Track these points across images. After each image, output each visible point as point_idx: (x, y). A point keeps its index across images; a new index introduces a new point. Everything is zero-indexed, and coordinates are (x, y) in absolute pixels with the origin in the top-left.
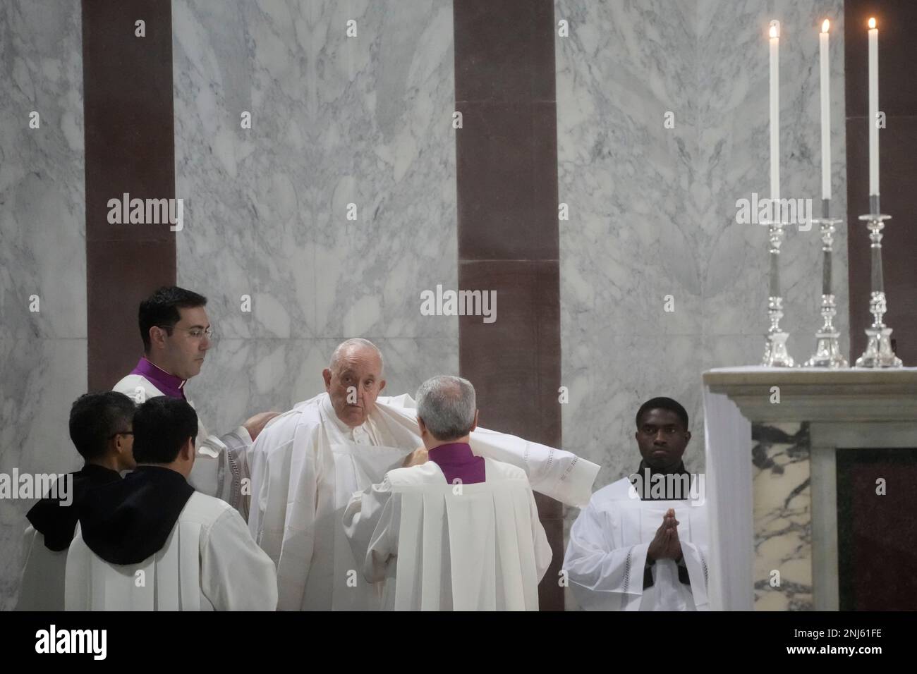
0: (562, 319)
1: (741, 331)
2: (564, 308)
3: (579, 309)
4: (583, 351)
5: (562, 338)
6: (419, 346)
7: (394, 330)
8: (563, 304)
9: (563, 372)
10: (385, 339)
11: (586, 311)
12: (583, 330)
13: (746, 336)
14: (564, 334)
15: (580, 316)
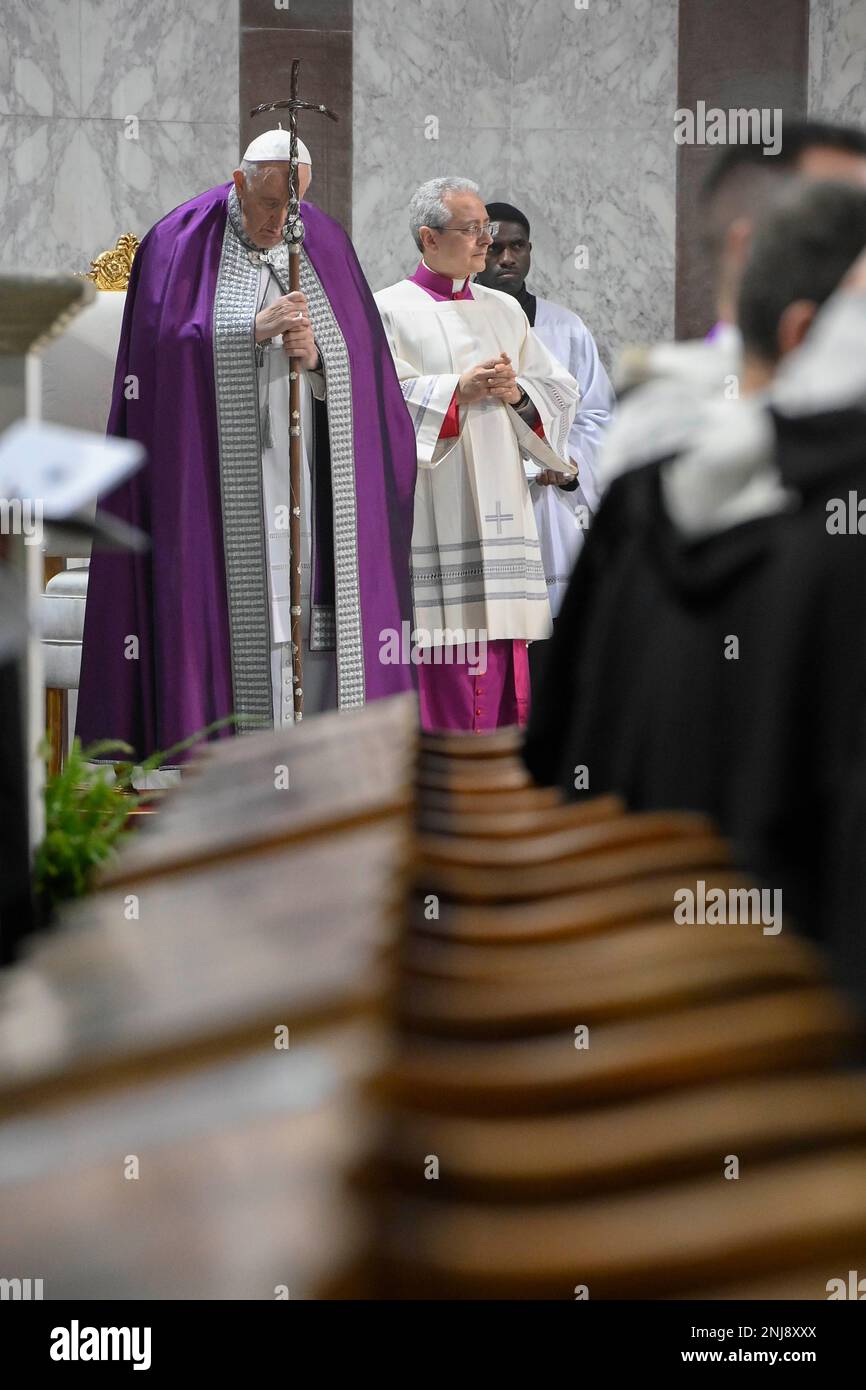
0: (355, 105)
1: (555, 124)
2: (357, 92)
3: (373, 94)
4: (378, 146)
5: (354, 128)
6: (195, 133)
7: (167, 112)
8: (356, 87)
9: (356, 170)
10: (158, 122)
11: (382, 95)
12: (378, 119)
13: (560, 131)
14: (357, 123)
15: (375, 102)
